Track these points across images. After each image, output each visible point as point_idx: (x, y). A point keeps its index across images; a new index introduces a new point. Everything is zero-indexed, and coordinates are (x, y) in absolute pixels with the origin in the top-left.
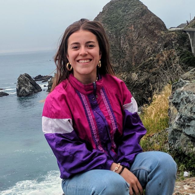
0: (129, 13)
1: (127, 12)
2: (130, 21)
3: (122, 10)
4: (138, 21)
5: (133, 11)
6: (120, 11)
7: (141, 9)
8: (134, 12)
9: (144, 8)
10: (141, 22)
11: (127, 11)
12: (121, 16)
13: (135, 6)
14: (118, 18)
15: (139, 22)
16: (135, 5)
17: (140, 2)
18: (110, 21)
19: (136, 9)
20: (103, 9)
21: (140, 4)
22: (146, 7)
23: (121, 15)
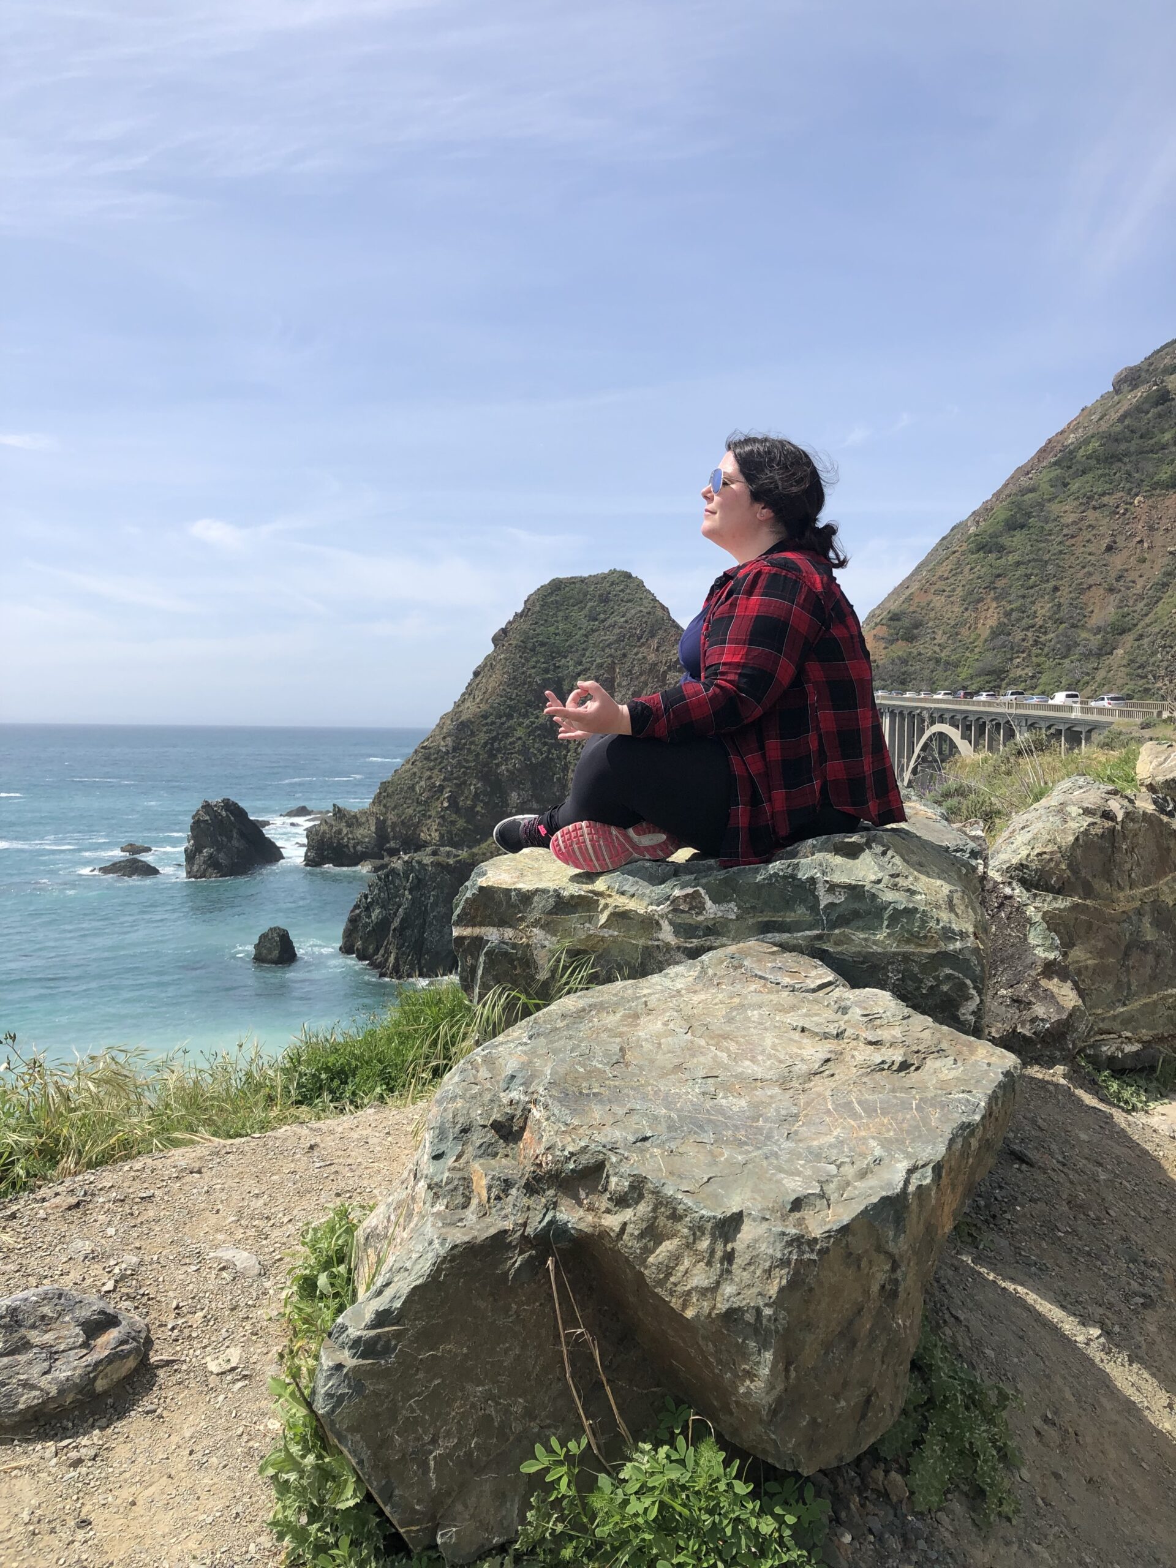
0: (607, 624)
1: (603, 621)
2: (607, 650)
3: (586, 611)
4: (636, 654)
5: (623, 619)
6: (579, 616)
7: (649, 613)
8: (626, 622)
9: (659, 613)
10: (644, 658)
11: (602, 616)
12: (582, 632)
13: (629, 604)
14: (570, 636)
15: (640, 656)
16: (630, 601)
17: (649, 592)
18: (542, 644)
19: (633, 612)
20: (526, 602)
21: (646, 598)
22: (665, 609)
23: (580, 629)
